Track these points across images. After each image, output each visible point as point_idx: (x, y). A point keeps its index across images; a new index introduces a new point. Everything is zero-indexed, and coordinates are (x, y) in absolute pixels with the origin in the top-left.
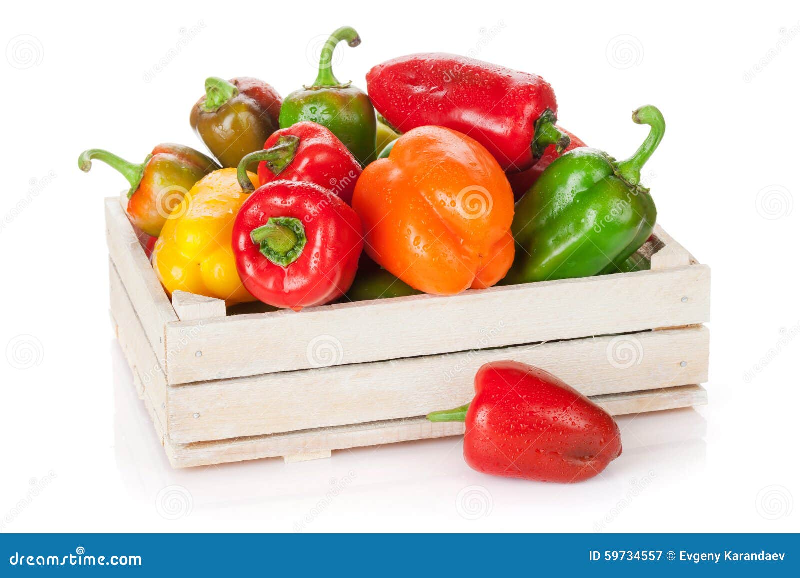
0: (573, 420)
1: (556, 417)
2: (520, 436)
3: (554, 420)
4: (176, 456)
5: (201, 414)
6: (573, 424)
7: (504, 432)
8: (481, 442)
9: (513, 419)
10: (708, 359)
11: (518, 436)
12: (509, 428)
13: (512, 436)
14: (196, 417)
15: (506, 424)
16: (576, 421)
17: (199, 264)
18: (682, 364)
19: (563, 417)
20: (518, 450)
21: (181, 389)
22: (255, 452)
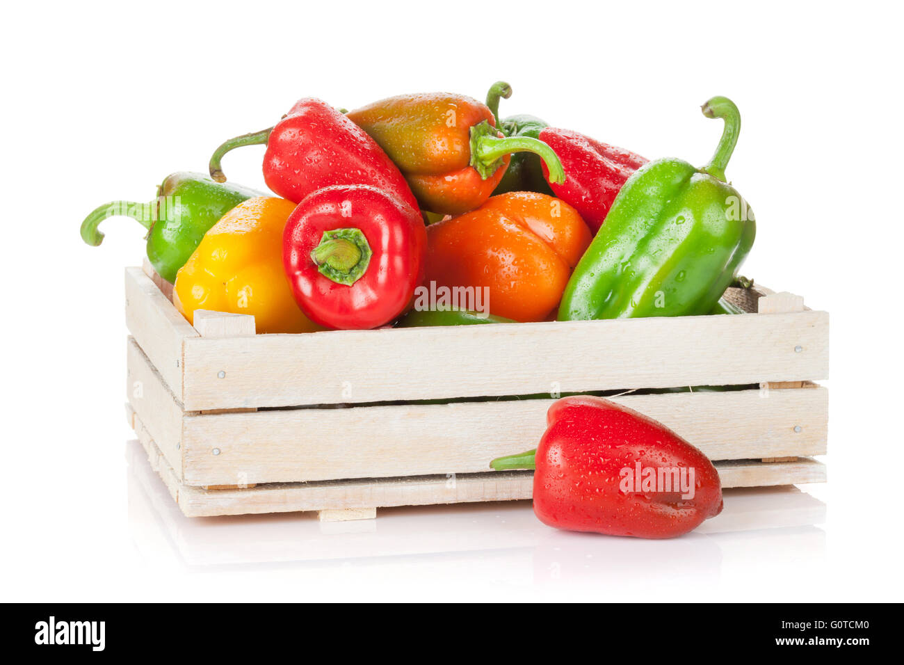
0: (663, 456)
1: (643, 451)
2: (599, 472)
3: (641, 454)
4: (191, 502)
5: (222, 451)
6: (663, 461)
7: (580, 467)
8: (553, 480)
9: (591, 452)
10: (827, 425)
11: (597, 473)
12: (587, 463)
13: (590, 473)
14: (216, 453)
15: (583, 457)
16: (666, 458)
17: (224, 284)
18: (796, 430)
19: (651, 452)
20: (597, 490)
21: (200, 418)
22: (285, 502)
